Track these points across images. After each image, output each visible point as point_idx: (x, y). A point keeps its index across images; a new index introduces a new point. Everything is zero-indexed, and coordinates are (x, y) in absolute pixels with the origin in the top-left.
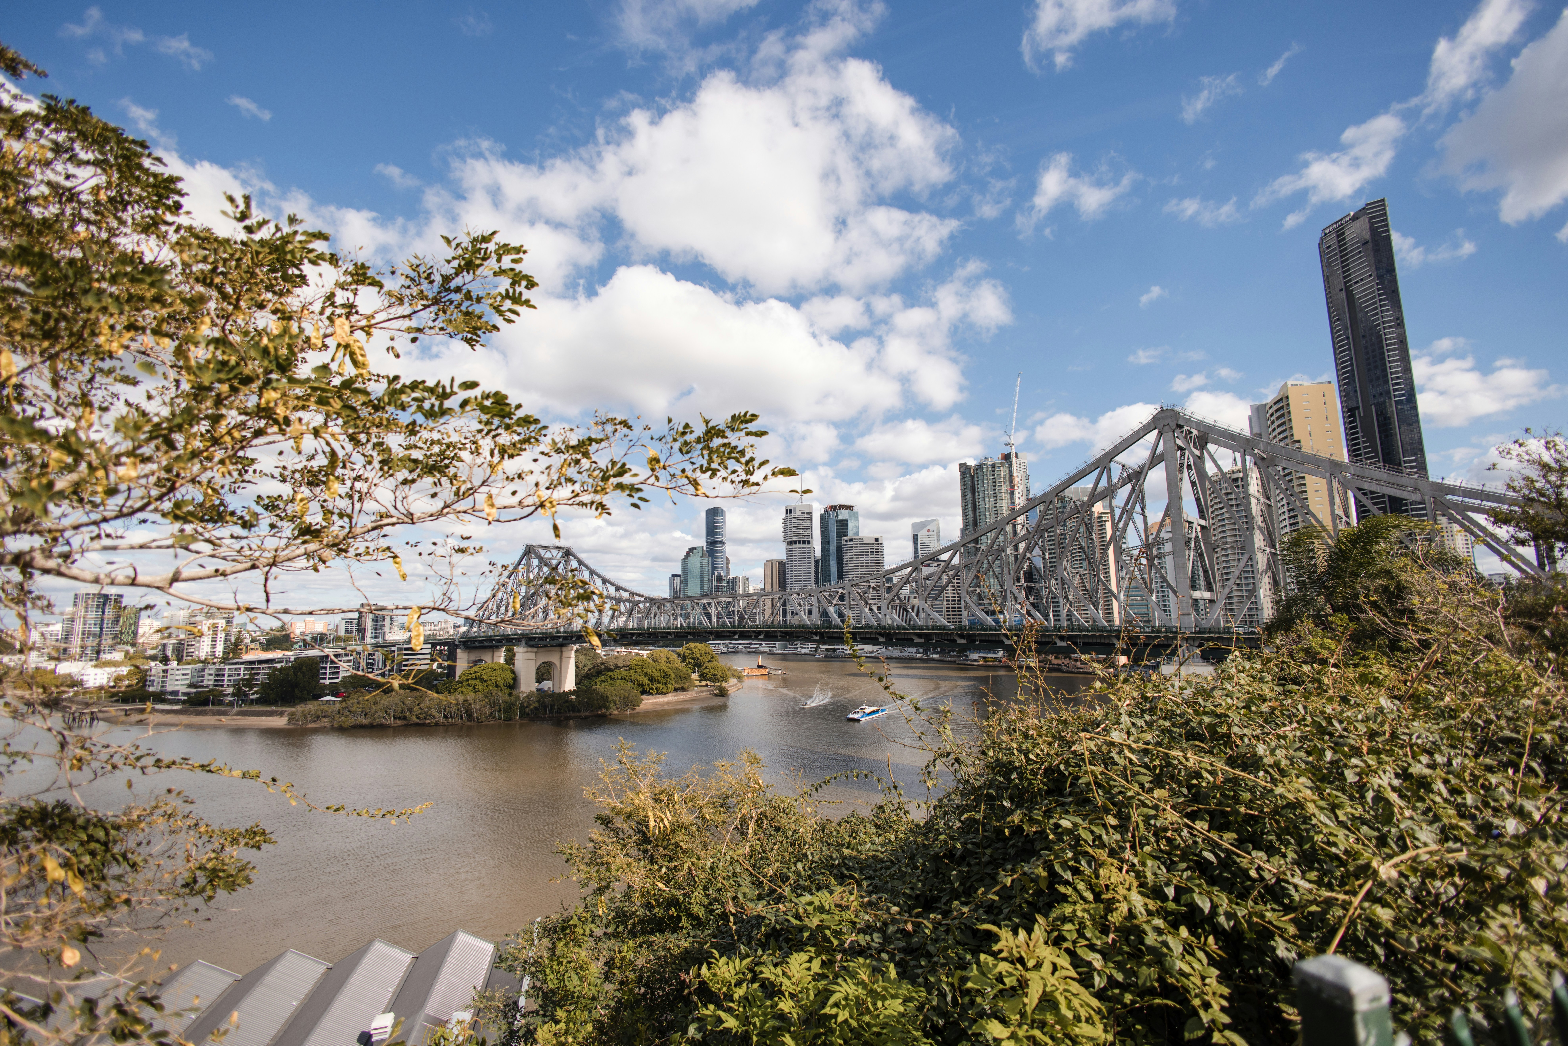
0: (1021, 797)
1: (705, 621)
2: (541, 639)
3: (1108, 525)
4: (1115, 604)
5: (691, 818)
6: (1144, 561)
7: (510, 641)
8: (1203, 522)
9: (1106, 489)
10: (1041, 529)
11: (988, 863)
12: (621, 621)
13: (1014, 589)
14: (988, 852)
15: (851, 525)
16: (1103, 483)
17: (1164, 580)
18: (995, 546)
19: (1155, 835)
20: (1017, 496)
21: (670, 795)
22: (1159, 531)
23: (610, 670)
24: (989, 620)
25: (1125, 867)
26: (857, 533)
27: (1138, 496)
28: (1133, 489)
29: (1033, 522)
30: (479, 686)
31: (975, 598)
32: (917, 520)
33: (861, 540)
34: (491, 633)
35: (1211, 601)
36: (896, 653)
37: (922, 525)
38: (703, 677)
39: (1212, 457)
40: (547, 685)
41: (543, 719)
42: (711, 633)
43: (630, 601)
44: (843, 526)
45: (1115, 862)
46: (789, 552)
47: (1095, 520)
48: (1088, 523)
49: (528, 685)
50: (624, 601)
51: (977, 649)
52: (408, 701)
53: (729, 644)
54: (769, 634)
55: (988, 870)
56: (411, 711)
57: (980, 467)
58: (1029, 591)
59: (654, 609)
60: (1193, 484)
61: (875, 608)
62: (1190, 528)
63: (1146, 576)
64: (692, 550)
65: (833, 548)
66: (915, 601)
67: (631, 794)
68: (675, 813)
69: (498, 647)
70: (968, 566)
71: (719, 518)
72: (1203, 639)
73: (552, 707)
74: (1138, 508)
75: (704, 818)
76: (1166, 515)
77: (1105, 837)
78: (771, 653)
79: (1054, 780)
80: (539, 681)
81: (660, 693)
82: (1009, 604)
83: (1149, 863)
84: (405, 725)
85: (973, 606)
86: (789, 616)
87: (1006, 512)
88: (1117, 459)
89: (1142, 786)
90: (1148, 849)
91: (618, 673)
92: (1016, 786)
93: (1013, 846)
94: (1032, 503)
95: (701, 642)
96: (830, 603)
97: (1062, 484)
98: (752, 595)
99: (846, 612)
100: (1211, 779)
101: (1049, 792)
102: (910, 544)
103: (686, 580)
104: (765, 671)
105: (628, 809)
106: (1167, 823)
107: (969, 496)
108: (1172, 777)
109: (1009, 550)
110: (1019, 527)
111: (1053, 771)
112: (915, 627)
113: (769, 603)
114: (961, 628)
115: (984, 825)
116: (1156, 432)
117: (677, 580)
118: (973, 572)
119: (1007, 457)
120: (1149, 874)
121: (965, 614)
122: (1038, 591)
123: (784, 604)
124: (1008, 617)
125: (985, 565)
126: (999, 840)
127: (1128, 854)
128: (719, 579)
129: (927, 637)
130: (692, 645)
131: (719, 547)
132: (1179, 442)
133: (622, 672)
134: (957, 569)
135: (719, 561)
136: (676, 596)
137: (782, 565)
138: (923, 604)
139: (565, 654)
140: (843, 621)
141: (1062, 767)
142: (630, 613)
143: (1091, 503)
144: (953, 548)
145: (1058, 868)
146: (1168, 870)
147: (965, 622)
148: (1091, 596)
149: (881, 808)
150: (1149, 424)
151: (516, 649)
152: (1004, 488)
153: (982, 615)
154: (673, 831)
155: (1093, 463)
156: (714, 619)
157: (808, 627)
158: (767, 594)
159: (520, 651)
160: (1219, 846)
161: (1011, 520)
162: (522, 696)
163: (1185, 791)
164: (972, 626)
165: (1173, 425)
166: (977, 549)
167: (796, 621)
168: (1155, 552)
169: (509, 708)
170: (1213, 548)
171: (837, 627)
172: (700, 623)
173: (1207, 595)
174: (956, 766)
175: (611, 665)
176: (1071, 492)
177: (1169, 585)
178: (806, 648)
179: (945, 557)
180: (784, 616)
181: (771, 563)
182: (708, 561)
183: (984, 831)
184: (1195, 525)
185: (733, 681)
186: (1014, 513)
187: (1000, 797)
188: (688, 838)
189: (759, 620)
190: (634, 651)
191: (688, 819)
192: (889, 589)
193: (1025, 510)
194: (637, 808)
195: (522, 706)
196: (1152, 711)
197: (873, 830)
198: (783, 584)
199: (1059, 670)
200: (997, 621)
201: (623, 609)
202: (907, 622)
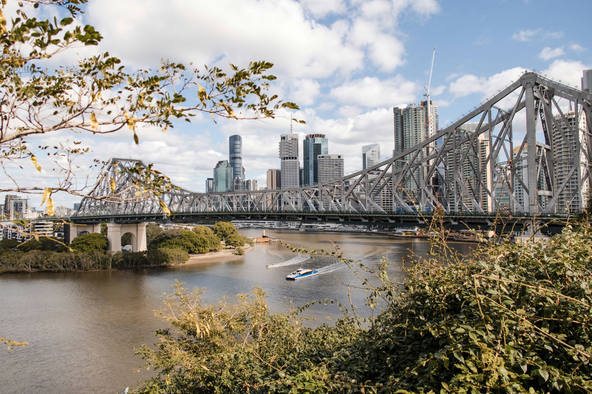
0: (431, 314)
1: (229, 208)
2: (124, 218)
3: (488, 149)
4: (489, 199)
5: (223, 328)
6: (509, 172)
7: (105, 219)
8: (548, 147)
9: (487, 125)
10: (444, 152)
11: (409, 353)
12: (175, 208)
13: (426, 189)
14: (410, 346)
15: (323, 147)
16: (486, 122)
17: (521, 183)
18: (415, 162)
19: (516, 335)
20: (430, 129)
21: (209, 314)
22: (520, 152)
23: (169, 238)
24: (410, 209)
25: (497, 354)
26: (327, 153)
27: (508, 129)
28: (505, 125)
29: (440, 146)
30: (85, 248)
31: (401, 195)
32: (367, 144)
33: (329, 157)
34: (92, 214)
35: (550, 197)
36: (350, 228)
37: (369, 148)
38: (228, 243)
39: (556, 104)
40: (128, 247)
41: (127, 269)
42: (233, 215)
43: (181, 195)
44: (318, 148)
45: (492, 350)
46: (283, 165)
47: (480, 145)
48: (475, 147)
49: (116, 247)
50: (177, 195)
51: (402, 226)
52: (40, 257)
53: (245, 223)
54: (270, 217)
55: (409, 357)
56: (42, 263)
57: (407, 110)
58: (436, 189)
59: (197, 200)
60: (543, 122)
61: (337, 201)
62: (540, 150)
63: (510, 181)
64: (220, 163)
65: (311, 162)
66: (363, 196)
67: (185, 314)
68: (212, 325)
69: (96, 224)
70: (397, 174)
71: (238, 142)
72: (543, 220)
73: (132, 261)
74: (507, 137)
75: (231, 329)
76: (525, 142)
77: (485, 337)
78: (271, 229)
79: (452, 304)
80: (123, 244)
81: (200, 253)
82: (423, 198)
83: (512, 351)
84: (38, 272)
85: (400, 199)
86: (283, 205)
87: (423, 139)
88: (495, 105)
89: (508, 306)
90: (511, 343)
91: (173, 241)
92: (429, 307)
93: (426, 343)
94: (439, 134)
95: (227, 221)
96: (309, 197)
97: (459, 121)
98: (260, 192)
99: (319, 202)
100: (552, 302)
101: (448, 311)
102: (361, 160)
103: (217, 182)
104: (267, 240)
105: (183, 322)
106: (523, 328)
107: (400, 129)
108: (528, 301)
109: (424, 164)
110: (431, 150)
111: (451, 299)
112: (363, 213)
113: (270, 197)
114: (392, 213)
115: (408, 331)
116: (521, 88)
117: (211, 182)
118: (401, 178)
119: (425, 104)
120: (512, 358)
121: (395, 204)
122: (441, 190)
123: (280, 198)
124: (421, 207)
125: (408, 174)
126: (416, 340)
127: (499, 347)
128: (238, 181)
129: (370, 219)
130: (221, 223)
131: (238, 161)
132: (536, 94)
133: (177, 240)
134: (390, 176)
135: (238, 170)
136: (210, 192)
137: (278, 173)
138: (368, 198)
139: (139, 228)
140: (317, 208)
141: (457, 296)
142: (181, 203)
143: (477, 134)
144: (388, 162)
145: (455, 355)
146: (523, 356)
147: (394, 210)
148: (475, 194)
149: (342, 322)
150: (517, 82)
151: (108, 225)
152: (422, 124)
153: (406, 205)
154: (211, 336)
155: (480, 108)
156: (235, 207)
157: (295, 212)
158: (269, 191)
159: (111, 226)
160: (555, 341)
161: (426, 145)
162: (113, 254)
163: (534, 309)
164: (398, 212)
165: (533, 83)
166: (403, 163)
167: (287, 208)
168: (516, 166)
169: (104, 262)
170: (553, 163)
171: (313, 212)
172: (226, 209)
173: (547, 193)
174: (389, 296)
175: (169, 235)
176: (465, 127)
177: (524, 187)
178: (292, 225)
179: (383, 168)
180: (280, 205)
181: (271, 171)
182: (230, 170)
183: (407, 334)
184: (542, 149)
185: (247, 245)
186: (428, 140)
187: (418, 314)
188: (221, 340)
189: (264, 208)
190: (184, 226)
191: (221, 328)
192: (347, 188)
193: (435, 139)
194: (189, 322)
195: (113, 260)
196: (515, 262)
197: (337, 335)
198: (279, 185)
199: (452, 240)
200: (414, 209)
201: (176, 200)
202: (357, 209)
